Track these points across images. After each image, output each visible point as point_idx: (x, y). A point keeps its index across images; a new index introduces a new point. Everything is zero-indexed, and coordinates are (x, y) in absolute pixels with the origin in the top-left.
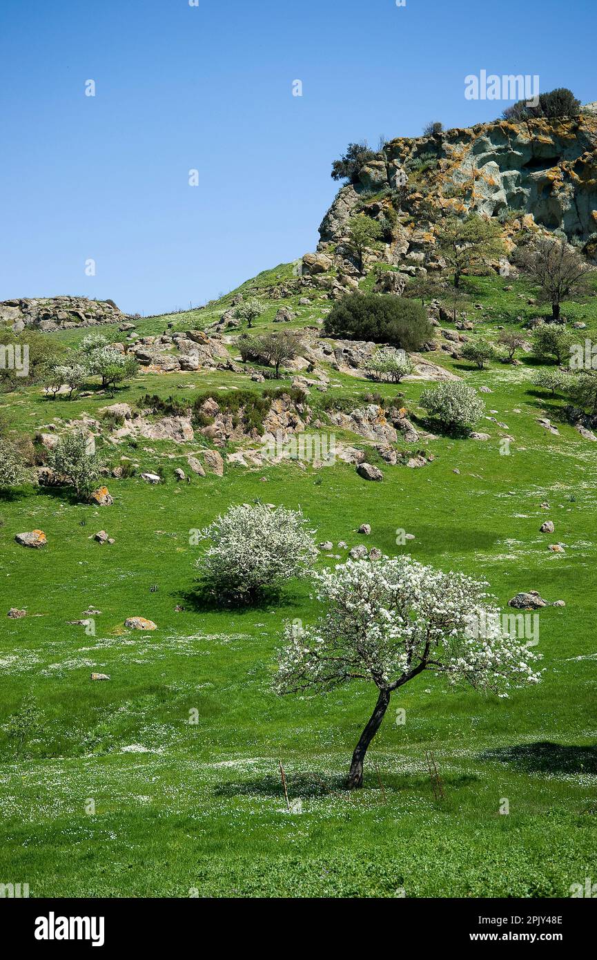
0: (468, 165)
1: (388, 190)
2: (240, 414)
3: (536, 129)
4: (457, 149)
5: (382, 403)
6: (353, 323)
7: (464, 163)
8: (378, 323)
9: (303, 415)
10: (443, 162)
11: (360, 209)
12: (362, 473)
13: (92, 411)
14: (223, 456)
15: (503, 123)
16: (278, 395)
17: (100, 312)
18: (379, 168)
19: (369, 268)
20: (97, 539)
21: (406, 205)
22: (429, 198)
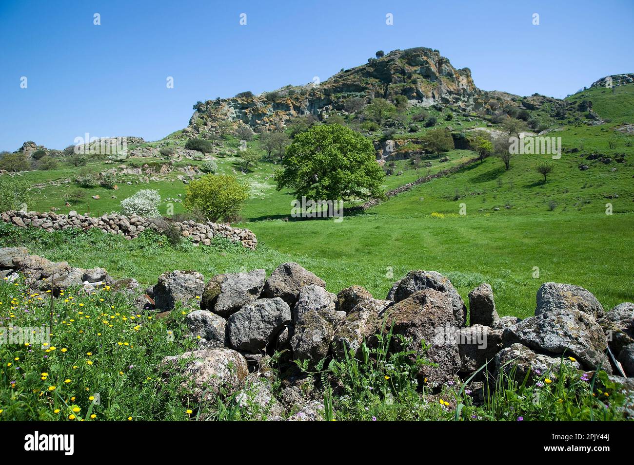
0: (226, 108)
1: (206, 113)
2: (154, 168)
3: (243, 100)
4: (224, 104)
5: (192, 165)
6: (192, 146)
7: (225, 107)
8: (198, 146)
9: (171, 169)
10: (220, 107)
11: (199, 117)
12: (184, 182)
13: (116, 167)
14: (149, 178)
15: (235, 98)
16: (165, 163)
17: (139, 141)
18: (204, 107)
19: (200, 132)
20: (113, 197)
21: (211, 117)
22: (216, 115)
